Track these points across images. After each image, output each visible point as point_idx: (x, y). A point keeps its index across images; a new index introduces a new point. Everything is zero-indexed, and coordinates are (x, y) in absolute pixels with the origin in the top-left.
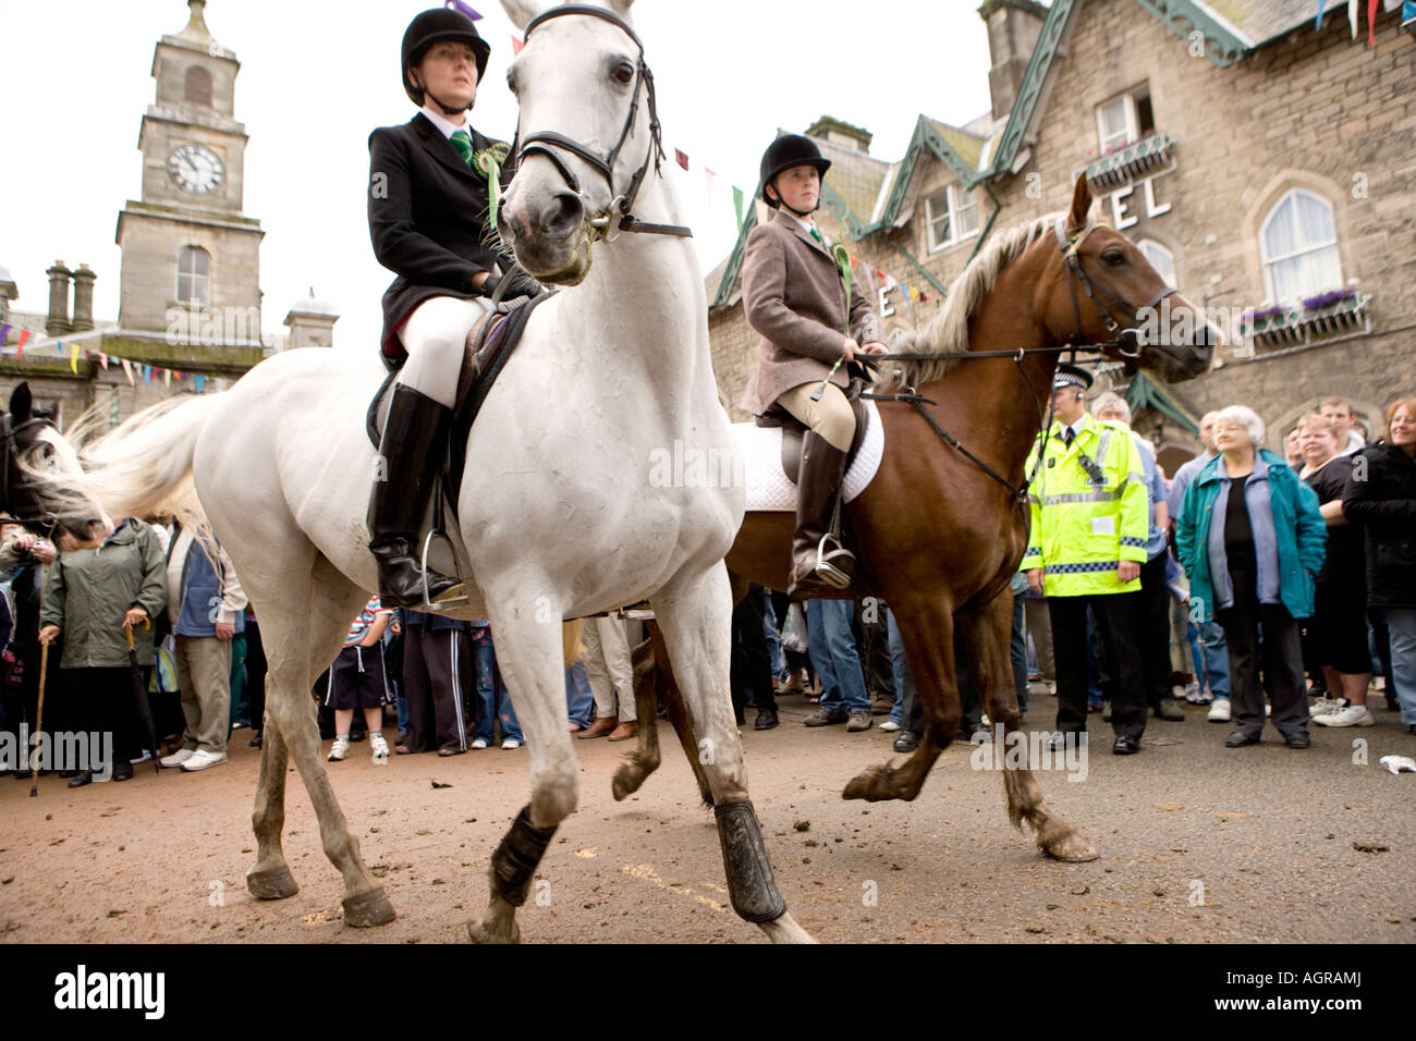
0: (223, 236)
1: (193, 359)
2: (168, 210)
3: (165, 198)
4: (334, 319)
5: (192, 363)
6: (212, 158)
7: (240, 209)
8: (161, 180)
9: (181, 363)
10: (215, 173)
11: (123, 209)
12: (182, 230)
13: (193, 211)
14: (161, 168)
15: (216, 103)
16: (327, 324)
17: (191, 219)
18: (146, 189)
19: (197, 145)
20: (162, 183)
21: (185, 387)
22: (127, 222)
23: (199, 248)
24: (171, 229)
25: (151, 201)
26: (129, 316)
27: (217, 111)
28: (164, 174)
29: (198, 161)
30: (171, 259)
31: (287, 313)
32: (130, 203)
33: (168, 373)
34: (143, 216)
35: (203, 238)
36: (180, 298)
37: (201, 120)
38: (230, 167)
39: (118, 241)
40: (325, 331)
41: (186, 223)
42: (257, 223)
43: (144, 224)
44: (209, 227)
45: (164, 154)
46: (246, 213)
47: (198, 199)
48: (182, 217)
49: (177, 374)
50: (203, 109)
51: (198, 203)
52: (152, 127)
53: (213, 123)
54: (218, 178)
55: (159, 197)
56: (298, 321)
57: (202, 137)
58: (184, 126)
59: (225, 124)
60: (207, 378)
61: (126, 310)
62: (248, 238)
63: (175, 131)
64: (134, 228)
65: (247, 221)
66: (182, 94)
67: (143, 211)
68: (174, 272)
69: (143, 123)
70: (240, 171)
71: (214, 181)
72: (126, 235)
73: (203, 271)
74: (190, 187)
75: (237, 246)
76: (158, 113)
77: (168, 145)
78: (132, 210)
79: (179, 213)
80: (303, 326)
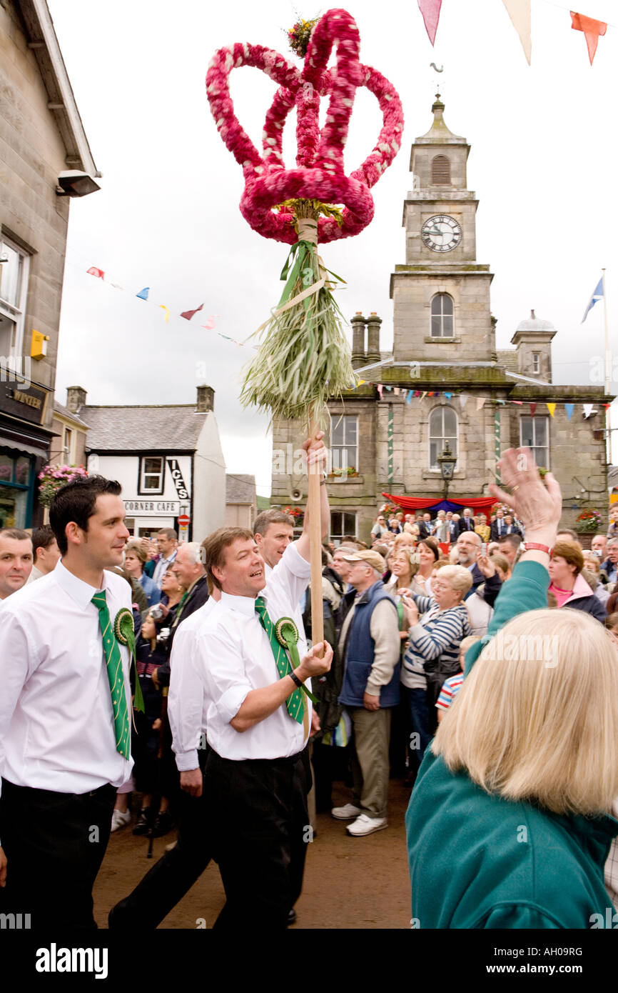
0: (462, 282)
1: (444, 380)
2: (423, 268)
3: (420, 260)
4: (552, 335)
5: (442, 384)
6: (452, 224)
7: (475, 260)
8: (418, 247)
9: (435, 384)
10: (455, 234)
11: (393, 272)
12: (433, 282)
13: (440, 266)
14: (417, 238)
15: (454, 181)
16: (547, 339)
17: (439, 272)
18: (409, 257)
19: (442, 215)
20: (418, 249)
21: (438, 403)
22: (396, 282)
23: (445, 294)
24: (425, 283)
25: (412, 263)
26: (399, 351)
27: (455, 187)
28: (419, 242)
29: (443, 228)
30: (426, 305)
31: (514, 333)
32: (398, 267)
33: (425, 393)
34: (406, 275)
35: (448, 286)
36: (433, 335)
37: (444, 197)
38: (465, 228)
39: (391, 296)
40: (545, 345)
41: (436, 276)
42: (486, 267)
43: (407, 282)
44: (452, 276)
45: (419, 226)
46: (479, 261)
47: (443, 256)
48: (433, 272)
49: (431, 393)
50: (445, 187)
51: (444, 260)
52: (411, 208)
53: (452, 196)
54: (457, 238)
55: (417, 260)
56: (523, 339)
57: (444, 208)
58: (432, 202)
59: (460, 196)
60: (454, 395)
61: (397, 347)
62: (480, 281)
63: (426, 208)
64: (401, 285)
65: (479, 267)
66: (430, 179)
67: (406, 272)
68: (428, 314)
69: (405, 207)
70: (473, 229)
71: (454, 241)
72: (396, 291)
73: (449, 310)
74: (437, 248)
75: (473, 288)
76: (414, 197)
77: (421, 219)
78: (399, 272)
79: (431, 270)
80: (527, 343)
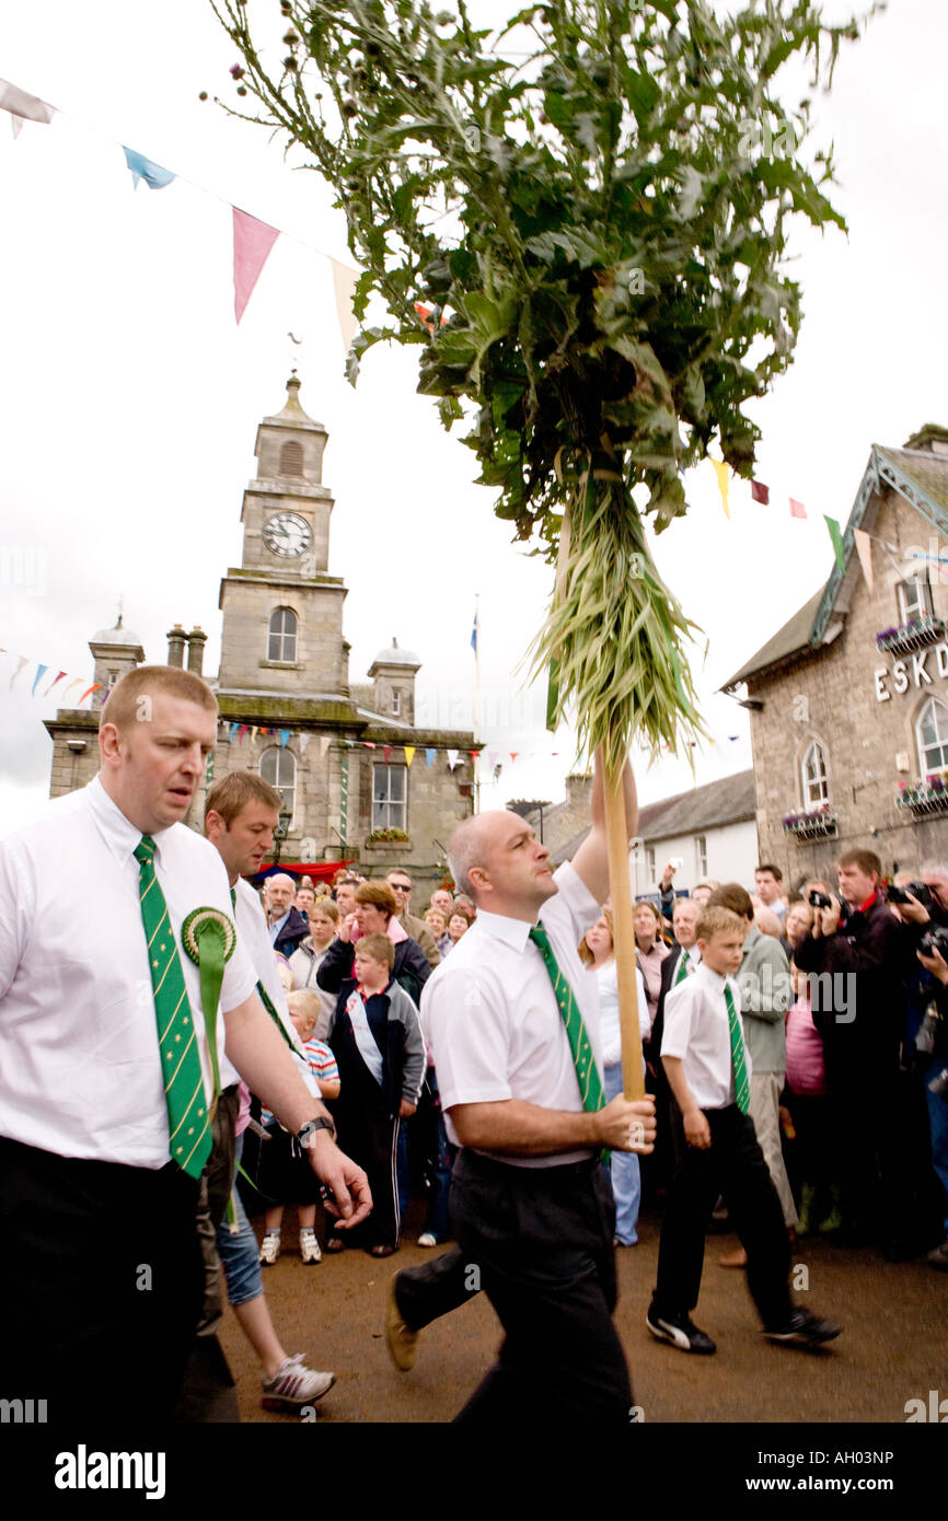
0: (310, 596)
1: (281, 715)
2: (262, 575)
3: (260, 564)
4: (415, 669)
5: (279, 719)
6: (302, 524)
7: (326, 570)
8: (258, 547)
9: (270, 719)
10: (305, 537)
11: (225, 577)
12: (275, 592)
13: (282, 575)
14: (258, 537)
15: (307, 473)
16: (410, 674)
17: (282, 581)
18: (246, 560)
19: (290, 512)
20: (258, 550)
21: (272, 742)
22: (228, 589)
23: (288, 609)
24: (264, 593)
25: (249, 568)
26: (226, 675)
27: (308, 480)
28: (260, 542)
29: (290, 528)
30: (264, 621)
31: (371, 664)
32: (232, 571)
33: (255, 729)
34: (241, 582)
35: (291, 599)
36: (271, 657)
37: (294, 490)
38: (317, 530)
39: (220, 607)
40: (407, 680)
41: (277, 586)
42: (340, 581)
43: (241, 590)
44: (297, 587)
45: (260, 523)
46: (331, 573)
47: (288, 562)
48: (275, 581)
49: (263, 730)
50: (296, 479)
51: (289, 566)
52: (252, 500)
53: (303, 491)
54: (306, 542)
55: (256, 564)
56: (382, 672)
57: (293, 505)
58: (279, 496)
59: (313, 492)
60: (292, 733)
61: (223, 670)
62: (331, 597)
63: (271, 502)
64: (234, 592)
65: (331, 580)
66: (278, 468)
67: (241, 578)
68: (266, 632)
69: (245, 498)
70: (326, 534)
71: (303, 545)
72: (226, 600)
73: (292, 628)
74: (281, 551)
75: (323, 604)
76: (257, 487)
77: (264, 515)
78: (232, 577)
79: (272, 577)
80: (386, 676)
